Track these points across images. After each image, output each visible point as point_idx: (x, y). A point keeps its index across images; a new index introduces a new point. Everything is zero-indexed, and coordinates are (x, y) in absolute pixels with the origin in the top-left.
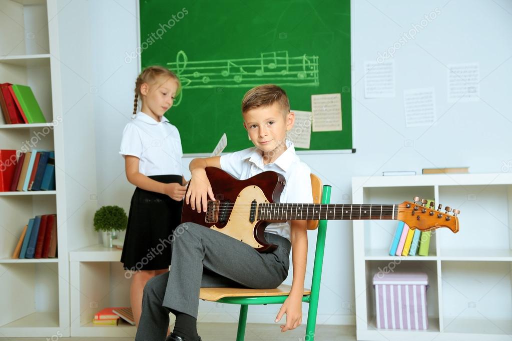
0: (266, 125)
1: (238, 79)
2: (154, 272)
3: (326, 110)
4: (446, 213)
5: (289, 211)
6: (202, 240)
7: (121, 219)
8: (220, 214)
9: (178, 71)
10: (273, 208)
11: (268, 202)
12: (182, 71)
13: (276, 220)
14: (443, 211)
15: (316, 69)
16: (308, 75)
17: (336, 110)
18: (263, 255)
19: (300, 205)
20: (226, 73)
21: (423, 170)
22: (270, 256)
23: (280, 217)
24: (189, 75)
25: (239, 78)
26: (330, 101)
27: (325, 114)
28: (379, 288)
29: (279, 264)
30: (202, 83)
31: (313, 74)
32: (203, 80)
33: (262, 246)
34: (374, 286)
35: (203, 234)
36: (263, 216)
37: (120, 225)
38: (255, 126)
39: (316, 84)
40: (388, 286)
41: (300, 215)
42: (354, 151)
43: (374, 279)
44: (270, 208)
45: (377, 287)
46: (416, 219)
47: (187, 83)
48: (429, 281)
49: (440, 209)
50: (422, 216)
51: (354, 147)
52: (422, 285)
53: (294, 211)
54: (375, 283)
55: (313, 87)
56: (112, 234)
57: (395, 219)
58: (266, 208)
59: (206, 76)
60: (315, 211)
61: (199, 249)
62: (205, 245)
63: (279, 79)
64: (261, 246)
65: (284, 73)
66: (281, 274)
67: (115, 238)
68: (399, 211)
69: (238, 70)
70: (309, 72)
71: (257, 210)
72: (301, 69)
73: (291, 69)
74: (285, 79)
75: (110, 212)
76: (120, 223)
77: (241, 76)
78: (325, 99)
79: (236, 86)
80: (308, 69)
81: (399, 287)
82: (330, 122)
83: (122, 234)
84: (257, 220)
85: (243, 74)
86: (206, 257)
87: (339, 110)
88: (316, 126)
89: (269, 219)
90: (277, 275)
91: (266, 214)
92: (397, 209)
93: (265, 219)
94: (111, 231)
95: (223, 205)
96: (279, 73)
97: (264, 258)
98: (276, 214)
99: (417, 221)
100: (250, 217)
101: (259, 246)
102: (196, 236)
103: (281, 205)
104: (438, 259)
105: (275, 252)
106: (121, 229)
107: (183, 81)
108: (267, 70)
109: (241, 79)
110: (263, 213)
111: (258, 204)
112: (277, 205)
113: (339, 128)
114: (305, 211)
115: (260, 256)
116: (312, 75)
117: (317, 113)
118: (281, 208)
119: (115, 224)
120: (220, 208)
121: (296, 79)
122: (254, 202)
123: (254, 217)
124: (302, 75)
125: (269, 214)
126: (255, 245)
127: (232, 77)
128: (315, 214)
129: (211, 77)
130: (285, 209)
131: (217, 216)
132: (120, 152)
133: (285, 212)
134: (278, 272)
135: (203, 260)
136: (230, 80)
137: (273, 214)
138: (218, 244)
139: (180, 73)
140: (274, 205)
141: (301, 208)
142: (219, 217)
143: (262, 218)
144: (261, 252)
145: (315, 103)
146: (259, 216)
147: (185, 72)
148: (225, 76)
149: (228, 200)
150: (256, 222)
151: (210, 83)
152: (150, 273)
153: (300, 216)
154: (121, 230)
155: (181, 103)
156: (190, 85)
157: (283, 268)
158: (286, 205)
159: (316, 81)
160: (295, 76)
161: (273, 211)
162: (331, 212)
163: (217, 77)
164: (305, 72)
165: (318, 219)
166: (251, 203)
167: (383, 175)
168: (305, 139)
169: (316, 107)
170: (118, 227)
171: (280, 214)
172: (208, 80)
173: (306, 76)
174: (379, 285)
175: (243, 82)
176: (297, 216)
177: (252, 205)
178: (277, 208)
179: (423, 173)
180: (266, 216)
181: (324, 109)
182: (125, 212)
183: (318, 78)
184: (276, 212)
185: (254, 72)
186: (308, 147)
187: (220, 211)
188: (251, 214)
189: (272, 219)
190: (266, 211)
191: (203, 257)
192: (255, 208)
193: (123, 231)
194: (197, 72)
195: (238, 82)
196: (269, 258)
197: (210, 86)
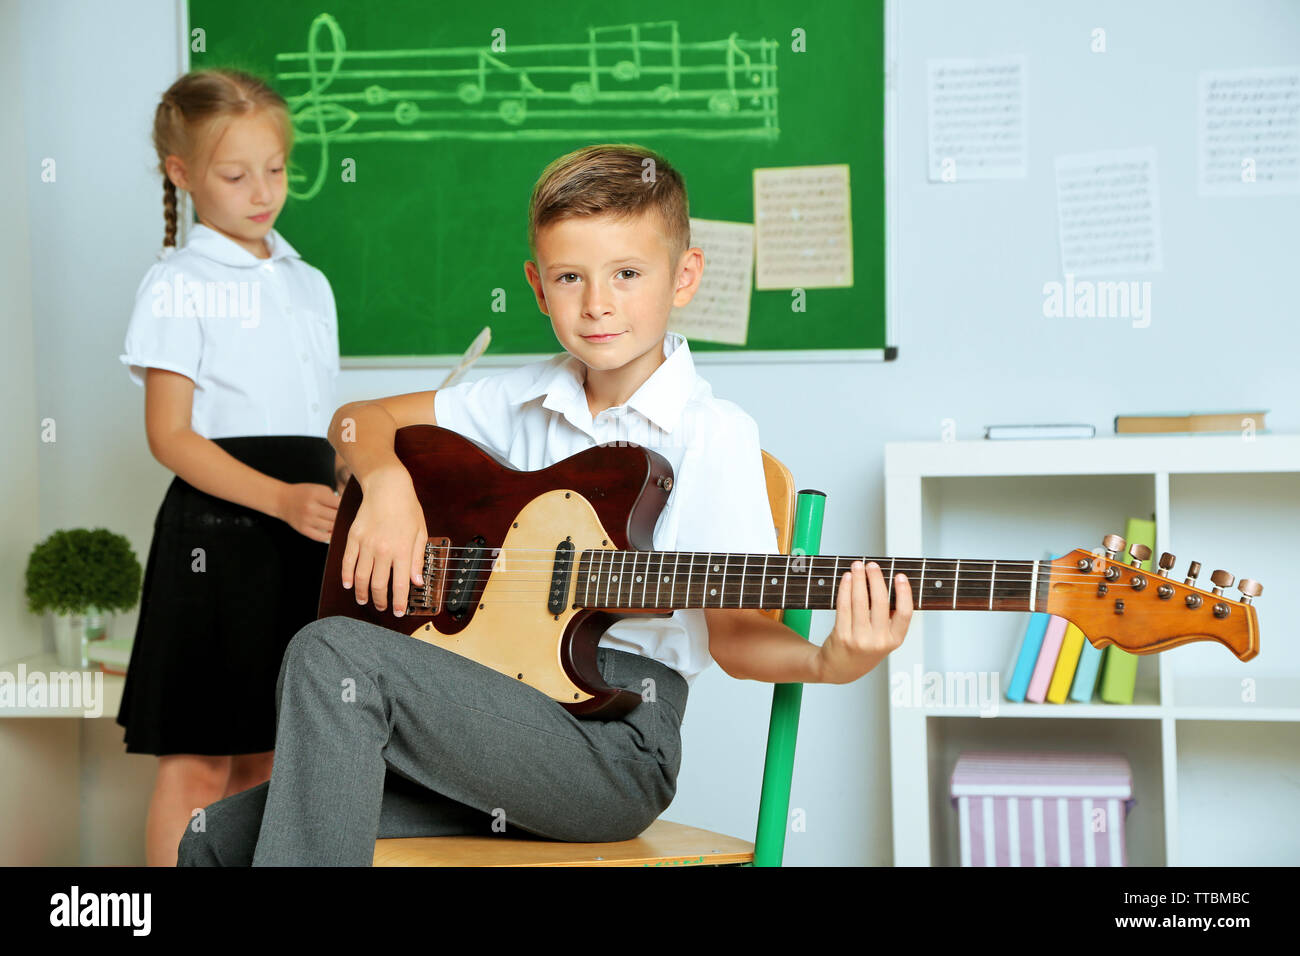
0: (612, 281)
1: (512, 111)
2: (228, 760)
3: (801, 219)
4: (1215, 590)
5: (682, 578)
6: (381, 678)
7: (119, 572)
8: (449, 585)
9: (314, 83)
10: (628, 568)
11: (611, 545)
12: (328, 82)
13: (636, 606)
14: (1204, 584)
15: (769, 84)
16: (744, 103)
17: (835, 218)
18: (594, 729)
19: (718, 558)
20: (473, 93)
21: (1116, 420)
22: (616, 729)
23: (651, 596)
24: (350, 97)
25: (515, 110)
26: (817, 187)
27: (798, 233)
28: (971, 808)
29: (646, 756)
30: (393, 125)
31: (761, 99)
32: (397, 115)
33: (590, 697)
34: (955, 802)
35: (385, 658)
36: (592, 595)
37: (115, 593)
38: (571, 277)
39: (769, 132)
40: (1001, 801)
41: (719, 590)
42: (891, 354)
43: (957, 776)
44: (617, 567)
45: (964, 807)
46: (1112, 610)
47: (342, 122)
48: (1135, 784)
49: (1195, 576)
50: (1132, 602)
51: (891, 342)
52: (1113, 798)
53: (697, 579)
54: (958, 789)
55: (761, 145)
56: (90, 622)
57: (1037, 610)
58: (606, 565)
59: (409, 101)
60: (768, 579)
61: (371, 709)
62: (391, 694)
63: (648, 114)
64: (584, 697)
65: (665, 94)
66: (653, 793)
67: (99, 636)
68: (1052, 582)
69: (512, 83)
70: (747, 93)
71: (575, 572)
72: (719, 81)
73: (687, 83)
74: (667, 114)
75: (83, 550)
76: (113, 585)
77: (525, 105)
78: (799, 181)
79: (508, 136)
80: (742, 81)
81: (1038, 806)
82: (816, 258)
83: (125, 624)
84: (574, 607)
85: (531, 95)
86: (397, 736)
87: (842, 218)
88: (766, 272)
89: (612, 605)
90: (638, 795)
91: (603, 586)
92: (1048, 577)
93: (601, 605)
94: (85, 613)
95: (460, 553)
96: (648, 95)
97: (594, 739)
98: (639, 586)
99: (1115, 617)
100: (552, 597)
101: (576, 696)
102: (360, 666)
103: (656, 557)
104: (1167, 713)
105: (634, 718)
106: (119, 605)
107: (332, 117)
108: (607, 83)
109: (522, 114)
110: (593, 585)
111: (578, 552)
112: (643, 558)
113: (844, 279)
114: (734, 580)
115: (580, 731)
116: (755, 101)
117: (773, 227)
118: (653, 568)
119: (99, 590)
120: (452, 564)
121: (702, 114)
122: (566, 545)
123: (562, 597)
124: (722, 103)
125: (614, 585)
126: (567, 692)
127: (492, 104)
128: (769, 588)
129: (423, 105)
130: (668, 569)
131: (440, 593)
132: (124, 359)
133: (666, 579)
134: (640, 784)
135: (385, 748)
136: (485, 115)
137: (626, 585)
138: (438, 693)
139: (320, 88)
140: (630, 558)
141: (722, 568)
142: (447, 596)
143: (591, 599)
144: (580, 718)
145: (767, 197)
146: (579, 595)
147: (338, 86)
148: (469, 101)
149: (478, 540)
150: (569, 614)
151: (419, 125)
152: (214, 766)
153: (717, 597)
154: (118, 611)
155: (324, 187)
156: (351, 130)
157: (659, 773)
158: (670, 557)
159: (768, 123)
160: (702, 104)
161: (627, 578)
162: (821, 583)
163: (444, 106)
164: (734, 93)
165: (780, 607)
166: (554, 550)
167: (987, 437)
168: (732, 314)
169: (767, 209)
170: (110, 597)
171: (652, 588)
172: (415, 114)
173: (736, 105)
174: (971, 797)
175: (529, 124)
176: (708, 595)
177: (558, 556)
178: (641, 568)
179: (1116, 430)
180: (602, 595)
181: (795, 214)
182: (133, 548)
183: (774, 112)
184: (639, 579)
185: (567, 88)
186: (741, 340)
187: (451, 575)
188: (554, 587)
189: (624, 606)
190: (604, 577)
191: (387, 736)
192: (566, 566)
193: (126, 611)
194: (376, 88)
195: (513, 122)
196: (610, 736)
197: (420, 136)
